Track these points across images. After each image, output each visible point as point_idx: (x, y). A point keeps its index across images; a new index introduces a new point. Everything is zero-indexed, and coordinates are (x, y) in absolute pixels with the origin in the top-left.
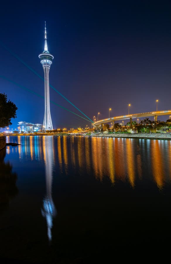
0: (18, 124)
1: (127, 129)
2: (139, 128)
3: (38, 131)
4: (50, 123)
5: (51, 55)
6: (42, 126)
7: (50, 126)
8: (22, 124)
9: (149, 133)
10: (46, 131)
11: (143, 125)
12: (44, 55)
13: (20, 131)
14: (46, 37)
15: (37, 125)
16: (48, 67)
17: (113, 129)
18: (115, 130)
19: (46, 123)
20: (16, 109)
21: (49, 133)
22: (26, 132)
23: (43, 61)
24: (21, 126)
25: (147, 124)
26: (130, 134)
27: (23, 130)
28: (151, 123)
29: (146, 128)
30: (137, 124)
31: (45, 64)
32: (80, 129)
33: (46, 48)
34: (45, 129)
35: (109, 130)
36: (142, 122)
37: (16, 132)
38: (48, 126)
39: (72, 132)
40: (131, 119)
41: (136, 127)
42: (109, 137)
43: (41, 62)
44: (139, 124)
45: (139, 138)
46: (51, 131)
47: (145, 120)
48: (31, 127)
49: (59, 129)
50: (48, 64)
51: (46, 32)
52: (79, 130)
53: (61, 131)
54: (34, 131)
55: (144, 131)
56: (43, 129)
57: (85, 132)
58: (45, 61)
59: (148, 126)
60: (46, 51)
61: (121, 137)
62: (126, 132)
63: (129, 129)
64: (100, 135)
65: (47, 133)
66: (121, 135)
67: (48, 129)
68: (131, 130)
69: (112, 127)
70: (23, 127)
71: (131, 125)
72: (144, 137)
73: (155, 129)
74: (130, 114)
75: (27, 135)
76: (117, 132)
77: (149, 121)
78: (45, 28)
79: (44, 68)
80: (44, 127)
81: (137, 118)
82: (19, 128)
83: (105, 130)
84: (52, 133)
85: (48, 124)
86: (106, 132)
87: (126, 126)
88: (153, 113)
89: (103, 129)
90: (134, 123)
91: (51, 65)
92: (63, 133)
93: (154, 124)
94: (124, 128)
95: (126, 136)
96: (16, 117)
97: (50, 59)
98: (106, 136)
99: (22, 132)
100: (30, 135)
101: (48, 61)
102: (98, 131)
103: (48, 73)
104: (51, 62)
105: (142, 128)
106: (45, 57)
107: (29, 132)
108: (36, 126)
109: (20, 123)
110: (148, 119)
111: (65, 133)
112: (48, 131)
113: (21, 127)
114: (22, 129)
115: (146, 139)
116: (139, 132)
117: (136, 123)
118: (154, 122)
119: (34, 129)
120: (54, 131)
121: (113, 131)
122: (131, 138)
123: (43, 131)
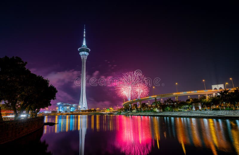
0: (57, 104)
1: (153, 108)
2: (163, 107)
3: (74, 111)
4: (85, 104)
5: (88, 49)
6: (78, 106)
7: (85, 106)
8: (60, 105)
9: (172, 111)
10: (81, 111)
11: (166, 104)
12: (83, 49)
13: (58, 111)
14: (84, 36)
15: (74, 105)
16: (85, 57)
17: (140, 108)
18: (142, 109)
19: (81, 104)
20: (57, 91)
21: (84, 112)
22: (63, 112)
23: (81, 53)
24: (59, 106)
25: (170, 103)
26: (156, 112)
27: (61, 110)
28: (173, 102)
29: (169, 107)
30: (161, 104)
31: (83, 55)
32: (112, 108)
33: (84, 43)
34: (80, 109)
35: (137, 109)
36: (165, 102)
37: (55, 112)
38: (83, 106)
39: (104, 111)
40: (156, 99)
41: (160, 106)
42: (138, 115)
43: (80, 53)
44: (163, 104)
45: (164, 116)
46: (86, 111)
47: (168, 100)
48: (68, 107)
49: (93, 109)
50: (85, 55)
51: (85, 32)
52: (110, 110)
53: (95, 110)
54: (70, 111)
55: (167, 110)
56: (78, 109)
57: (116, 111)
58: (83, 53)
59: (171, 105)
60: (84, 46)
61: (148, 116)
62: (152, 111)
63: (154, 108)
64: (129, 114)
65: (82, 113)
66: (148, 114)
67: (83, 109)
68: (157, 109)
69: (139, 107)
70: (61, 107)
71: (156, 104)
72: (168, 115)
73: (177, 107)
74: (154, 95)
75: (64, 114)
76: (145, 111)
77: (172, 101)
78: (85, 29)
79: (82, 58)
80: (80, 107)
81: (160, 99)
82: (57, 108)
83: (134, 109)
84: (86, 112)
85: (83, 105)
86: (134, 111)
87: (151, 105)
88: (174, 94)
89: (132, 108)
90: (158, 102)
91: (88, 56)
92: (96, 112)
93: (175, 104)
94: (150, 107)
95: (153, 114)
96: (56, 99)
97: (87, 51)
98: (134, 114)
99: (60, 112)
100: (66, 115)
101: (85, 53)
102: (128, 110)
103: (85, 62)
104: (88, 54)
105: (166, 107)
106: (83, 50)
107: (66, 112)
108: (72, 106)
109: (59, 104)
110: (170, 99)
111: (98, 112)
112: (83, 111)
113: (59, 108)
114: (59, 109)
115: (170, 117)
116: (164, 111)
117: (160, 102)
118: (175, 102)
119: (70, 109)
120: (89, 111)
121: (141, 110)
122: (157, 116)
123: (79, 110)
